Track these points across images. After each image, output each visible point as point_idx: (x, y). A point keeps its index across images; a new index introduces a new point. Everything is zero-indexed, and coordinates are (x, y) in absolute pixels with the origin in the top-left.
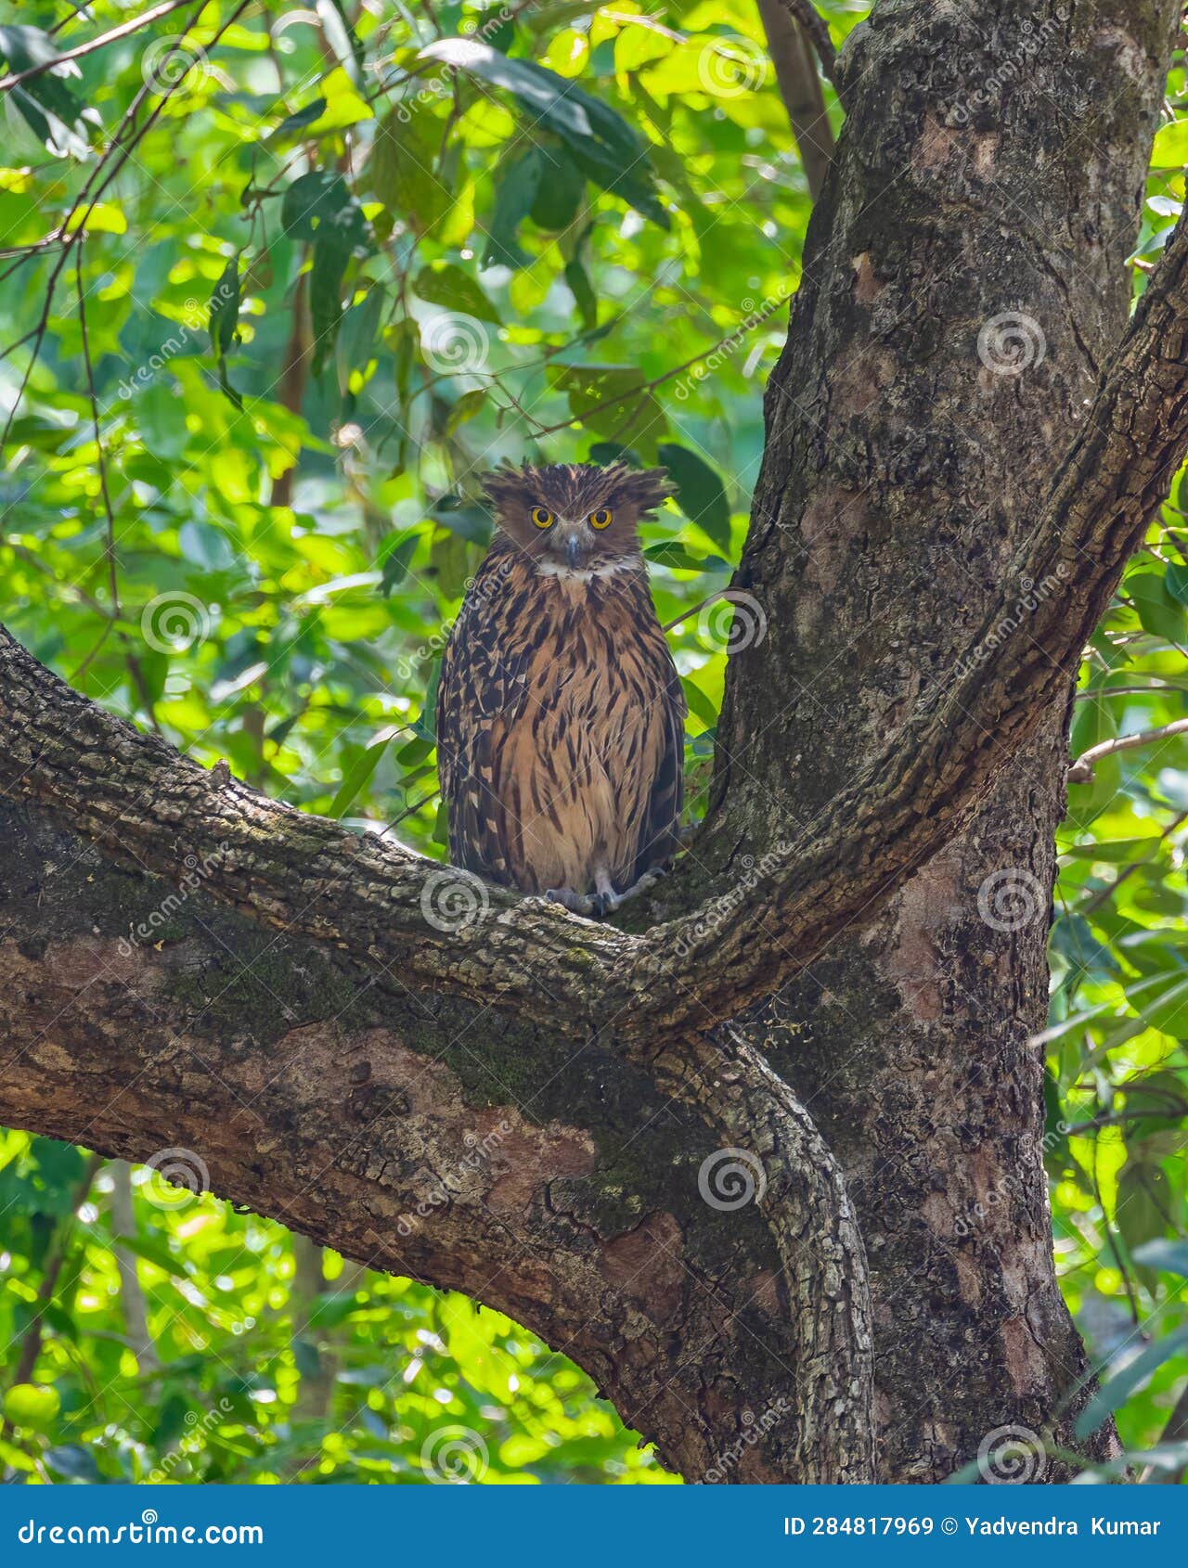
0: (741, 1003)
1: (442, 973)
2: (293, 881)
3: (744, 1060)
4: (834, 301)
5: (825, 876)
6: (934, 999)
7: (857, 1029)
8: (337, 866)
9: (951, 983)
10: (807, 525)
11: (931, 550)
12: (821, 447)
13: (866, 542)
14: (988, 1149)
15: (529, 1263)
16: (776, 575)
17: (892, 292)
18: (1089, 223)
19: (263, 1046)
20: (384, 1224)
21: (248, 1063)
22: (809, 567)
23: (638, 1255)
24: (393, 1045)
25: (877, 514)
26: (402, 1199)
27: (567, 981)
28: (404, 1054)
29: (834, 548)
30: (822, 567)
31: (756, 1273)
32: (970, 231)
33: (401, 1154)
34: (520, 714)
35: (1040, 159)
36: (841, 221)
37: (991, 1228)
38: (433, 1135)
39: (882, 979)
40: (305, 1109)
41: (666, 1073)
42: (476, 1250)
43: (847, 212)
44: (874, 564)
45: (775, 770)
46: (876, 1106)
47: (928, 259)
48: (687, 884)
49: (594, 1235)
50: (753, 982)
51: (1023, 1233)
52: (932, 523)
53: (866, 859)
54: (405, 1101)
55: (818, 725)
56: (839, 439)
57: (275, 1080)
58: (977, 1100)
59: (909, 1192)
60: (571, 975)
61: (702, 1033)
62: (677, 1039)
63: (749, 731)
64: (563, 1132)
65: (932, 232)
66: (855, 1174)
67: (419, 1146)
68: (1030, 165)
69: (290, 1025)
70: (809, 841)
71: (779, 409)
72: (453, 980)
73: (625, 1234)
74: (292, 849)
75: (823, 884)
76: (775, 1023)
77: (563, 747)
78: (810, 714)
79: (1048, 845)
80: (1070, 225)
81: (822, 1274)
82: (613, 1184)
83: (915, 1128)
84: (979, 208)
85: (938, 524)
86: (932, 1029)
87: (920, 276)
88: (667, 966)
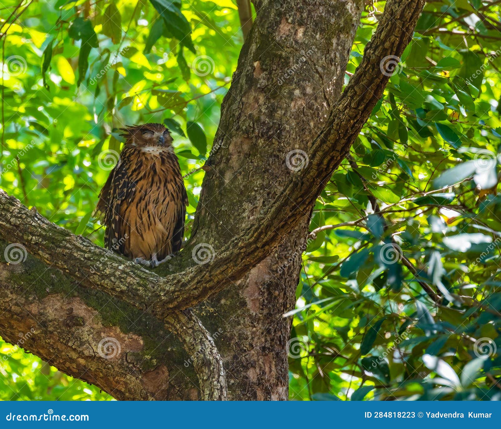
0: (195, 303)
1: (99, 283)
2: (54, 249)
3: (194, 321)
4: (247, 76)
5: (226, 264)
6: (258, 305)
7: (232, 312)
8: (68, 245)
9: (264, 300)
10: (231, 147)
11: (271, 159)
12: (238, 123)
13: (250, 155)
14: (271, 355)
15: (119, 378)
16: (220, 163)
17: (266, 75)
18: (332, 58)
19: (39, 300)
20: (72, 360)
21: (33, 305)
22: (230, 161)
23: (154, 379)
24: (81, 303)
25: (254, 146)
26: (79, 353)
27: (139, 290)
28: (84, 306)
29: (239, 156)
30: (235, 162)
31: (191, 388)
32: (293, 57)
33: (80, 339)
34: (132, 201)
35: (318, 36)
36: (251, 50)
37: (269, 381)
38: (91, 334)
39: (242, 297)
40: (51, 321)
41: (168, 323)
42: (102, 372)
43: (254, 47)
44: (252, 162)
45: (213, 226)
46: (236, 338)
47: (279, 65)
48: (181, 260)
49: (140, 371)
50: (199, 296)
51: (279, 383)
52: (272, 151)
53: (240, 260)
54: (83, 322)
55: (228, 213)
56: (244, 121)
57: (42, 311)
58: (268, 339)
59: (243, 366)
60: (141, 288)
61: (181, 311)
62: (173, 312)
63: (206, 213)
64: (133, 337)
65: (280, 57)
66: (227, 359)
67: (86, 337)
68: (314, 38)
69: (48, 293)
70: (222, 252)
71: (226, 109)
72: (102, 286)
73: (150, 371)
74: (54, 238)
75: (225, 267)
76: (206, 308)
77: (146, 213)
78: (226, 209)
79: (299, 259)
80: (326, 58)
81: (213, 393)
82: (148, 355)
83: (248, 346)
84: (297, 50)
85: (273, 151)
86: (256, 314)
87: (275, 70)
88: (172, 288)
